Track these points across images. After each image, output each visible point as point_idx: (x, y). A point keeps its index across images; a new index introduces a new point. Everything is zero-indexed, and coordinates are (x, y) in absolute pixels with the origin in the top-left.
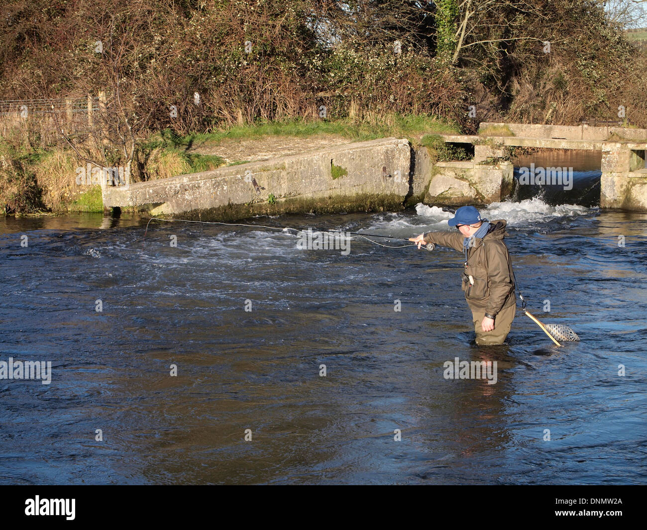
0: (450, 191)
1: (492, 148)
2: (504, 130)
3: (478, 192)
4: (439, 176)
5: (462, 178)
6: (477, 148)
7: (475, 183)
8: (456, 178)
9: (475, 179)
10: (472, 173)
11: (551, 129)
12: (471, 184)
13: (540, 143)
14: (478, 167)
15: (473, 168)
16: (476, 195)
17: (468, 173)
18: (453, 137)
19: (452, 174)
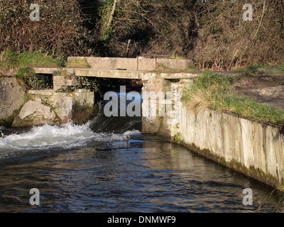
0: (35, 115)
1: (65, 78)
2: (83, 63)
3: (57, 116)
4: (31, 101)
5: (46, 104)
6: (54, 78)
7: (55, 108)
8: (42, 103)
9: (54, 104)
10: (52, 99)
11: (115, 61)
12: (52, 109)
13: (100, 73)
14: (56, 94)
15: (53, 95)
16: (55, 118)
17: (50, 100)
18: (40, 69)
19: (39, 100)
